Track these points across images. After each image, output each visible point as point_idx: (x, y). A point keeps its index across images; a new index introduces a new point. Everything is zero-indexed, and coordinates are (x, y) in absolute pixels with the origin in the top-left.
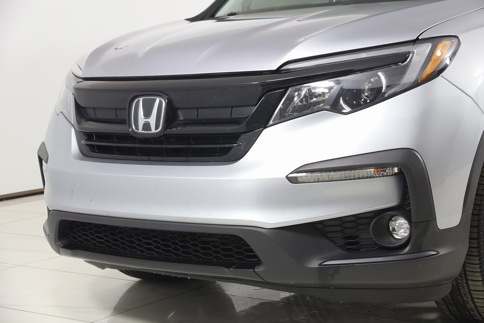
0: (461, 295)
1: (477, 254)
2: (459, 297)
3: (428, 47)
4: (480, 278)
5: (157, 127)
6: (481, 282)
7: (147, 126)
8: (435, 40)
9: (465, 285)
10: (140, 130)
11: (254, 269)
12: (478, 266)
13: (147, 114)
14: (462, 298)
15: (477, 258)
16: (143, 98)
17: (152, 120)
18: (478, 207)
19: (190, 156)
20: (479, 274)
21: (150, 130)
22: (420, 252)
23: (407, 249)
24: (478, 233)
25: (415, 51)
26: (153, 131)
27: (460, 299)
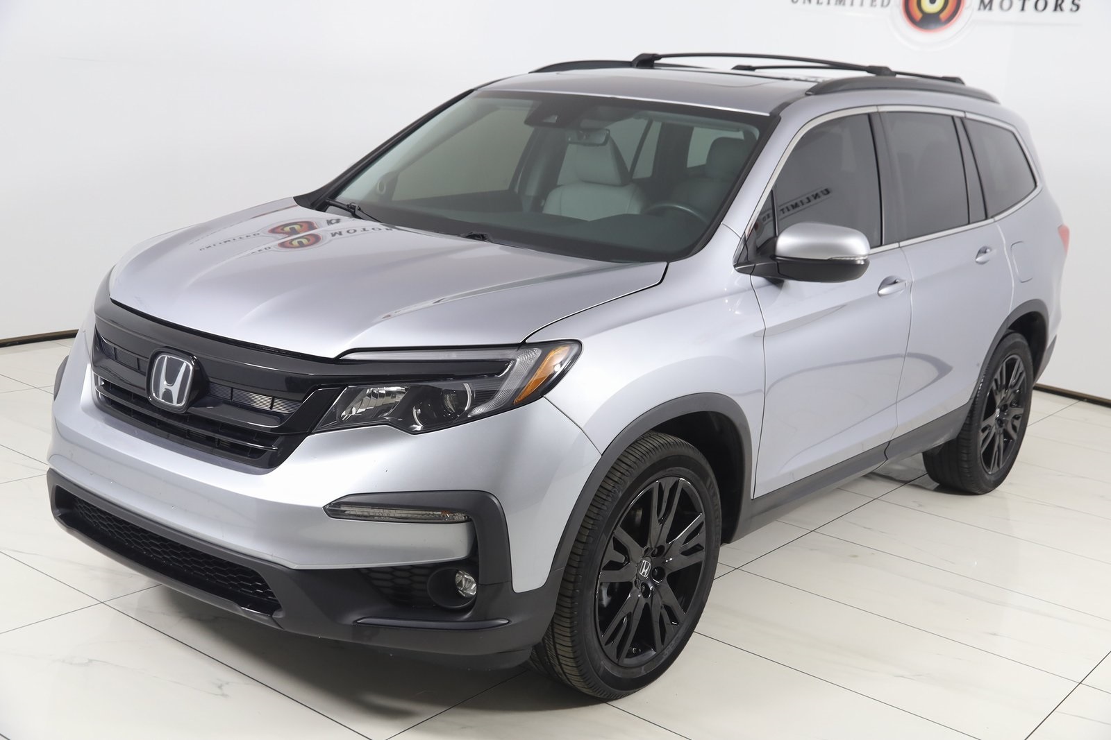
0: (548, 656)
1: (568, 615)
2: (546, 658)
3: (537, 353)
4: (570, 644)
5: (179, 401)
6: (570, 649)
7: (168, 395)
8: (548, 346)
9: (552, 647)
10: (160, 399)
11: (271, 614)
12: (568, 630)
13: (171, 380)
14: (549, 659)
15: (568, 620)
16: (169, 357)
17: (175, 389)
18: (578, 557)
19: (216, 448)
20: (568, 639)
21: (171, 401)
22: (486, 620)
23: (467, 616)
24: (574, 590)
25: (518, 360)
26: (175, 403)
27: (547, 660)
